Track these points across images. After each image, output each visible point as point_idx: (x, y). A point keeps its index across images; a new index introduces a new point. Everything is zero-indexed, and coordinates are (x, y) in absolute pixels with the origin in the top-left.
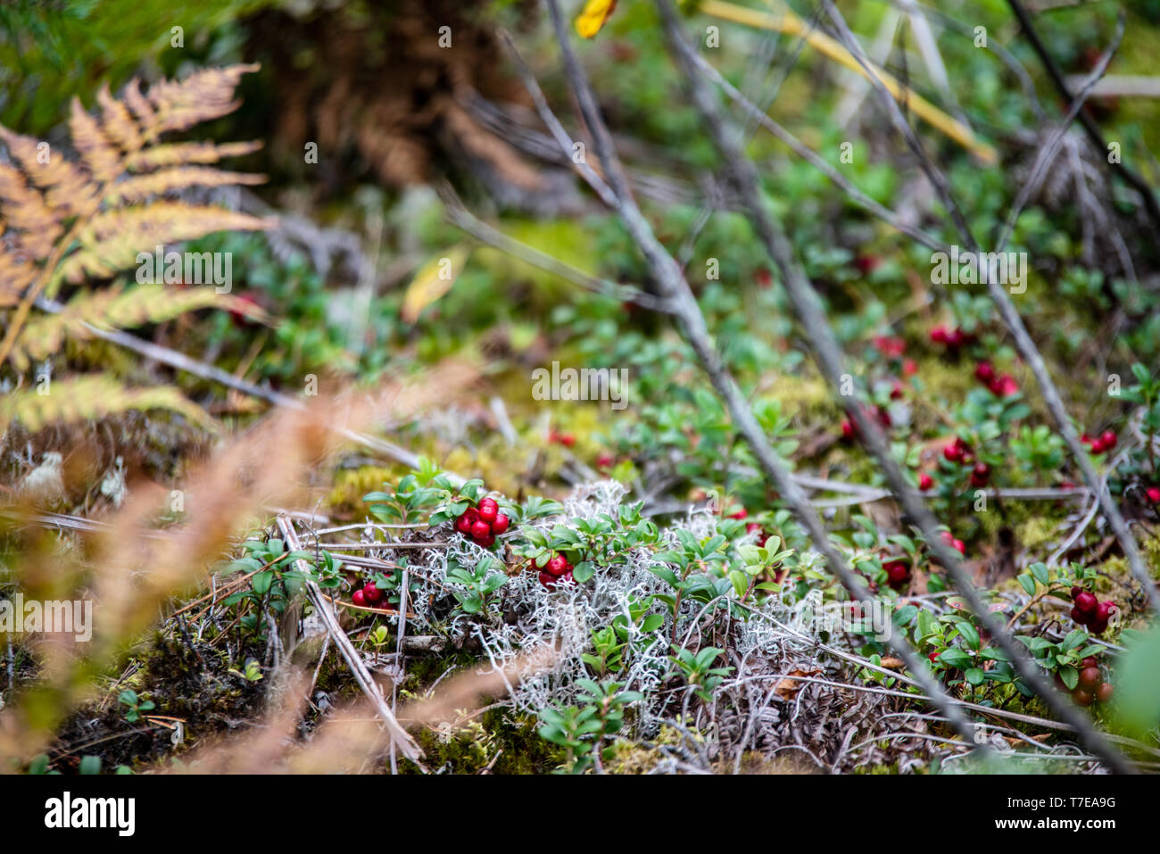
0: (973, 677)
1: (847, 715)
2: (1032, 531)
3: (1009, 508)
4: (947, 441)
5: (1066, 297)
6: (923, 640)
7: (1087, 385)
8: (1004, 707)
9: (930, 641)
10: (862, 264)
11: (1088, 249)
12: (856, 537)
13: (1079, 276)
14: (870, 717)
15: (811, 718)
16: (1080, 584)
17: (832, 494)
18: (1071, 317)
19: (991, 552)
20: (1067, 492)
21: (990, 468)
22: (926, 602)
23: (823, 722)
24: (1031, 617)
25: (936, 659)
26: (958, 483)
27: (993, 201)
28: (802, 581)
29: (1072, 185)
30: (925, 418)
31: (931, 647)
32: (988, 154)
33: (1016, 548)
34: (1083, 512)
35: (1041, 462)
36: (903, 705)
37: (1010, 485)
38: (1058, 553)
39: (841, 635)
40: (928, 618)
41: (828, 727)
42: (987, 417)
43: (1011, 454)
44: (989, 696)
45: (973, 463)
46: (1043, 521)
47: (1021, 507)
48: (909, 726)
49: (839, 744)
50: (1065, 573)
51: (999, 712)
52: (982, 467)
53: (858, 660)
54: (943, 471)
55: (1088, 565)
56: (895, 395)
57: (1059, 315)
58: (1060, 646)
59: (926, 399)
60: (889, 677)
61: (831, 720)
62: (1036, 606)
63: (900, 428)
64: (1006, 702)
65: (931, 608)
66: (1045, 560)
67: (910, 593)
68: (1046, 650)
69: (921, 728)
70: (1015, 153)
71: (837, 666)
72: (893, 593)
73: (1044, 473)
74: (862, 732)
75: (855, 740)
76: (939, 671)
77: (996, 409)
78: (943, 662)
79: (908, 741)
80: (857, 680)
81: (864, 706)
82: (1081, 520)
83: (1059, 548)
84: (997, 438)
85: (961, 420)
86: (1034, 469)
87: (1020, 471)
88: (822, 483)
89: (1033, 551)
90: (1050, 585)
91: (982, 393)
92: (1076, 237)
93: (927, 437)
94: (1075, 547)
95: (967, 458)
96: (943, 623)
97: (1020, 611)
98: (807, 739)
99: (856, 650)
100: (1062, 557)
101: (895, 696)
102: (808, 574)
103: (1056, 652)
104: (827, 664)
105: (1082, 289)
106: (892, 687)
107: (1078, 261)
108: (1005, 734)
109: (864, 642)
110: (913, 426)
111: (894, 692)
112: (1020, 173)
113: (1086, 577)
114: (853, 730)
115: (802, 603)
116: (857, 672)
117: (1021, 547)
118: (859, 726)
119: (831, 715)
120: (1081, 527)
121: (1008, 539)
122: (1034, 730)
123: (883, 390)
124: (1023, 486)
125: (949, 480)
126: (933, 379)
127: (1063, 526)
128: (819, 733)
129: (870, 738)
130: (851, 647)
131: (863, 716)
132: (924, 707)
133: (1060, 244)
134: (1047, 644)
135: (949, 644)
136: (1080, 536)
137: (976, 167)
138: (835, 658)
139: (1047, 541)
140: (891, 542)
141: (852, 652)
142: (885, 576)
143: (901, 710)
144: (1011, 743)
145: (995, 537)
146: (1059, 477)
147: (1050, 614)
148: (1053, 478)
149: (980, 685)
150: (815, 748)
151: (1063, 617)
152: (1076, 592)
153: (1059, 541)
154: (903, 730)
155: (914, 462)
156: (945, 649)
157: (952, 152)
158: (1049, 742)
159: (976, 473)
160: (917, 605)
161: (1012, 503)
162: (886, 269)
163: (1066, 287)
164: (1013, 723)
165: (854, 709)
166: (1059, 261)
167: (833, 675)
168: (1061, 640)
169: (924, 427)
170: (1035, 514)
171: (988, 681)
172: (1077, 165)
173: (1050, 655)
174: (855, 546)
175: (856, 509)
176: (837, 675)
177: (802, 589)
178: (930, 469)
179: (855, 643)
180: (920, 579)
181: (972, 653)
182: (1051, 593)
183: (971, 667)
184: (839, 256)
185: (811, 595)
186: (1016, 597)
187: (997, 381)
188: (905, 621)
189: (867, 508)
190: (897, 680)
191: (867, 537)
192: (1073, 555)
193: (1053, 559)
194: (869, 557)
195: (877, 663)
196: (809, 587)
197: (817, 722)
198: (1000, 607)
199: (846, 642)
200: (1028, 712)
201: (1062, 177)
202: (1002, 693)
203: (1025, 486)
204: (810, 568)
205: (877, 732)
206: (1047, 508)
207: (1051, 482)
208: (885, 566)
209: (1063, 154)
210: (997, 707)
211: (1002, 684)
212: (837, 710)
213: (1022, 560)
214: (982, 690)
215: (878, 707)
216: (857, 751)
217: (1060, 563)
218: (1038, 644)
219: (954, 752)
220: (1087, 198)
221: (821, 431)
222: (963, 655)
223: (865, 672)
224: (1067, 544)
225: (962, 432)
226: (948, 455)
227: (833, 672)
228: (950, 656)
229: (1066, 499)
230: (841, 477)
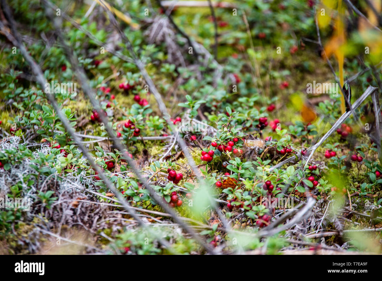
0: (136, 199)
1: (95, 212)
2: (154, 150)
3: (146, 143)
4: (126, 121)
5: (163, 73)
6: (119, 187)
7: (171, 102)
8: (146, 208)
9: (122, 187)
10: (96, 63)
11: (169, 57)
12: (96, 153)
13: (167, 66)
14: (103, 213)
15: (83, 214)
16: (170, 168)
17: (88, 139)
18: (165, 80)
19: (141, 157)
20: (165, 137)
21: (140, 130)
22: (120, 174)
23: (87, 215)
24: (154, 179)
25: (124, 193)
26: (129, 134)
27: (138, 42)
28: (79, 168)
29: (164, 36)
30: (118, 114)
31: (122, 189)
32: (136, 26)
33: (149, 156)
34: (170, 144)
35: (156, 128)
37: (146, 136)
38: (163, 157)
39: (92, 186)
40: (121, 180)
41: (89, 216)
42: (139, 113)
43: (147, 125)
44: (141, 205)
45: (134, 128)
46: (157, 147)
47: (150, 143)
48: (116, 216)
49: (92, 222)
50: (166, 164)
51: (145, 210)
52: (137, 130)
53: (98, 194)
54: (124, 131)
55: (172, 161)
56: (108, 106)
57: (160, 79)
58: (164, 188)
59: (118, 107)
60: (108, 199)
61: (90, 214)
62: (156, 175)
63: (110, 117)
64: (147, 207)
65: (121, 176)
66: (158, 160)
67: (115, 172)
68: (160, 190)
69: (119, 216)
70: (145, 26)
71: (91, 196)
72: (109, 172)
73: (157, 131)
74: (100, 218)
75: (98, 221)
76: (125, 197)
77: (141, 111)
78: (126, 194)
79: (115, 221)
80: (98, 201)
81: (101, 209)
82: (170, 146)
83: (163, 156)
84: (142, 120)
85: (130, 114)
86: (154, 130)
87: (149, 131)
88: (84, 136)
89: (154, 157)
90: (161, 168)
91: (137, 105)
92: (166, 53)
93: (119, 120)
94: (168, 155)
95: (132, 127)
96: (126, 182)
97: (151, 177)
98: (82, 221)
99: (97, 191)
100: (164, 159)
101: (111, 206)
102: (81, 166)
103: (163, 190)
104: (88, 195)
105: (168, 70)
106: (110, 203)
107: (166, 62)
108: (147, 218)
109: (100, 188)
110: (114, 116)
111: (110, 205)
112: (147, 32)
113: (172, 165)
114: (97, 217)
115: (79, 175)
116: (98, 199)
117: (151, 156)
118: (99, 216)
119: (90, 213)
120: (170, 149)
121: (145, 152)
122: (156, 216)
123: (105, 104)
124: (150, 135)
125: (126, 134)
126: (120, 100)
127: (164, 148)
128: (86, 218)
129: (103, 220)
130: (96, 190)
131: (100, 212)
132: (120, 209)
133: (160, 56)
134: (160, 188)
135: (128, 188)
136: (170, 152)
137: (132, 31)
138: (91, 194)
139: (159, 154)
140: (108, 155)
141: (96, 191)
142: (107, 166)
143: (113, 210)
144: (149, 220)
145: (142, 152)
146: (162, 133)
147: (161, 178)
148: (160, 133)
149: (138, 202)
150: (85, 223)
151: (165, 179)
152: (169, 170)
153: (163, 153)
154: (114, 217)
155: (115, 128)
156: (126, 190)
157: (124, 26)
158: (161, 220)
159: (135, 131)
160: (116, 175)
161: (147, 141)
162: (103, 64)
163: (163, 70)
164: (149, 214)
165: (97, 210)
166: (161, 62)
167: (90, 199)
168: (165, 186)
169: (117, 117)
170: (155, 145)
171: (141, 200)
172: (165, 30)
173: (161, 191)
174: (96, 156)
175: (96, 144)
176: (92, 199)
177: (79, 171)
178: (120, 131)
179: (97, 188)
180: (118, 168)
181: (136, 191)
182: (161, 171)
183: (135, 196)
184: (89, 61)
185: (82, 173)
186: (149, 172)
187: (141, 100)
188: (114, 181)
189: (99, 144)
190: (111, 201)
191: (100, 154)
192: (167, 158)
193: (161, 159)
194: (101, 160)
195: (105, 195)
196: (82, 170)
197: (85, 215)
198: (145, 176)
199: (94, 188)
200: (154, 210)
201: (161, 33)
202: (146, 204)
203: (151, 136)
204: (82, 164)
205: (105, 218)
206: (158, 143)
207: (160, 134)
208: (106, 163)
209: (161, 26)
210: (144, 208)
211: (146, 201)
212: (92, 211)
213: (151, 160)
214: (139, 203)
215: (105, 210)
216: (99, 224)
217: (163, 161)
218: (157, 188)
219: (131, 224)
220: (169, 41)
221: (84, 118)
222: (133, 192)
223: (101, 198)
224: (165, 154)
225: (131, 118)
226: (126, 126)
227: (90, 198)
228: (129, 192)
229: (165, 140)
230: (91, 134)
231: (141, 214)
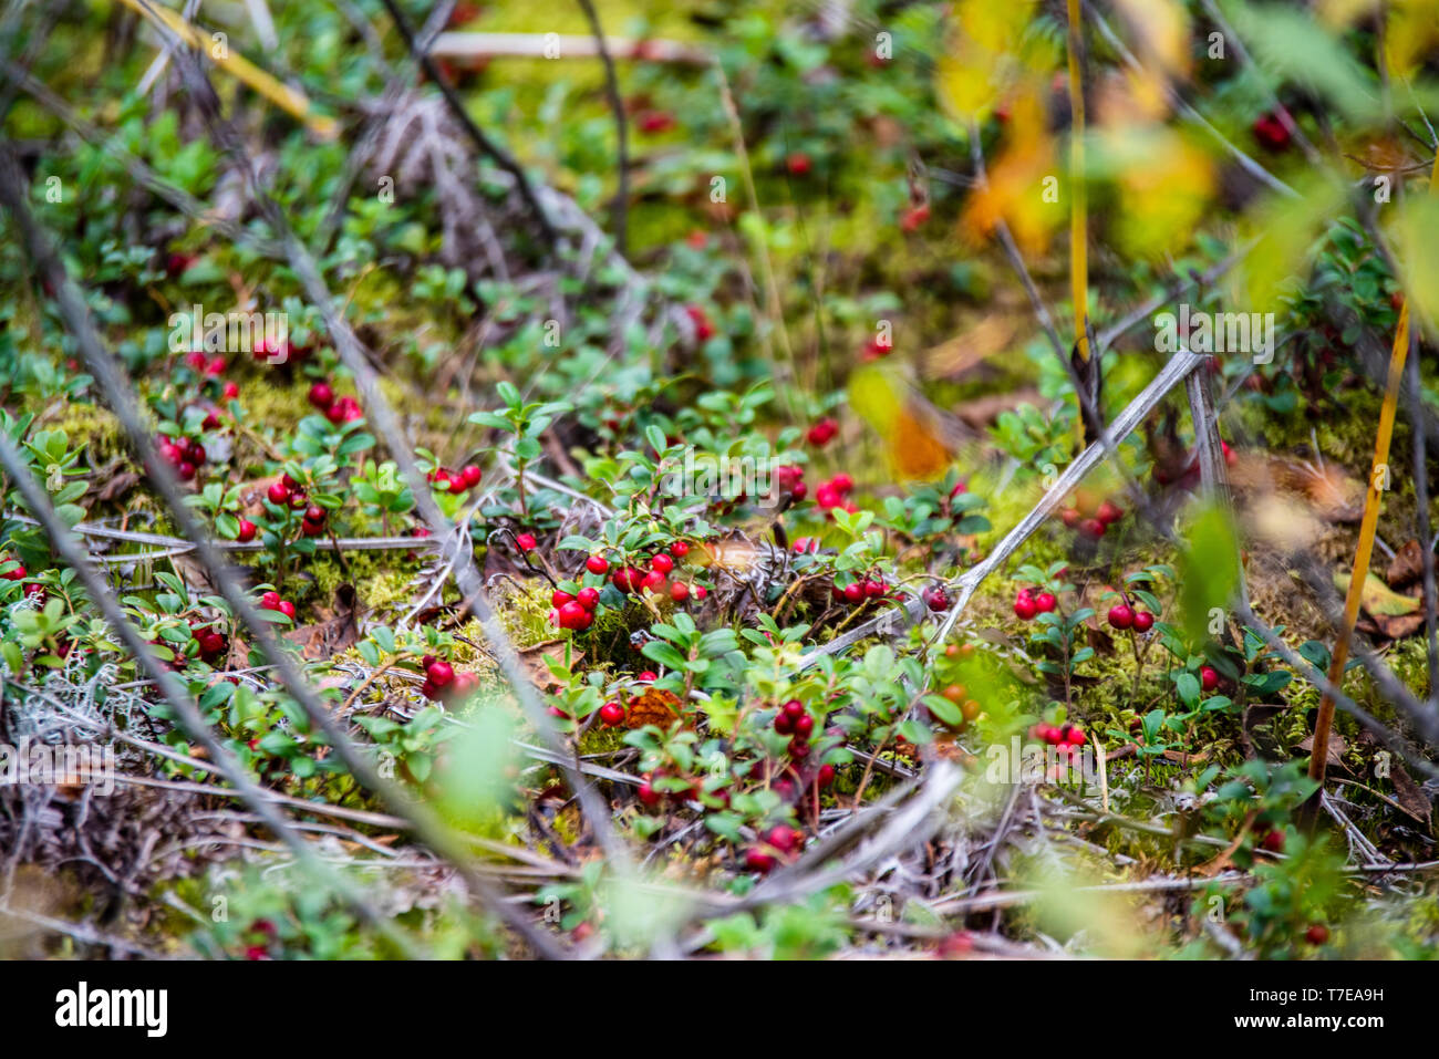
0: (301, 768)
1: (147, 816)
2: (378, 589)
3: (350, 560)
4: (274, 480)
5: (421, 301)
6: (240, 726)
7: (448, 409)
8: (340, 803)
9: (250, 725)
10: (173, 265)
11: (448, 242)
12: (160, 598)
13: (436, 275)
14: (175, 819)
15: (100, 822)
16: (432, 652)
17: (135, 547)
18: (428, 326)
19: (329, 615)
20: (421, 539)
21: (325, 510)
22: (246, 677)
23: (117, 826)
24: (374, 693)
25: (256, 746)
26: (287, 530)
27: (334, 185)
28: (92, 654)
29: (428, 163)
30: (250, 452)
31: (250, 732)
32: (327, 128)
33: (358, 608)
34: (440, 565)
35: (390, 504)
36: (217, 803)
37: (351, 534)
38: (410, 615)
39: (141, 718)
40: (247, 697)
41: (123, 832)
42: (325, 450)
43: (353, 493)
44: (323, 791)
45: (304, 506)
46: (391, 576)
47: (365, 560)
48: (222, 830)
49: (136, 852)
50: (415, 638)
51: (334, 810)
52: (315, 511)
53: (160, 750)
54: (269, 517)
55: (446, 628)
56: (210, 424)
57: (412, 325)
58: (407, 728)
59: (248, 428)
60: (199, 770)
61: (128, 824)
62: (381, 680)
63: (216, 464)
64: (343, 799)
65: (252, 684)
66: (394, 623)
67: (227, 667)
68: (391, 734)
69: (235, 833)
70: (356, 127)
71: (137, 757)
72: (205, 667)
73: (395, 519)
74: (165, 838)
75: (157, 847)
76: (261, 761)
77: (334, 440)
78: (265, 751)
79: (222, 848)
80: (160, 774)
81: (167, 806)
82: (437, 574)
83: (411, 608)
84: (335, 474)
85: (291, 452)
86: (381, 512)
87: (364, 516)
88: (121, 534)
89: (380, 613)
90: (396, 653)
91: (319, 420)
92: (435, 229)
93: (251, 475)
94: (431, 606)
95: (298, 500)
96: (265, 703)
97: (360, 686)
98: (98, 848)
99: (159, 737)
100: (415, 619)
101: (207, 794)
102: (100, 645)
103: (402, 735)
104: (124, 755)
105: (440, 289)
106: (204, 782)
107: (434, 258)
108: (341, 838)
109: (170, 727)
110: (232, 462)
111: (206, 789)
112: (364, 150)
113: (440, 643)
114: (153, 836)
115: (93, 680)
116: (159, 765)
117: (366, 607)
118: (162, 831)
119: (128, 818)
120: (438, 583)
121: (347, 596)
122: (376, 832)
123: (195, 417)
124: (366, 531)
125: (274, 527)
126: (259, 403)
127: (416, 581)
128: (112, 839)
129: (175, 845)
130: (154, 734)
131: (166, 818)
132: (239, 806)
133: (414, 237)
134: (393, 726)
135: (273, 728)
136: (436, 593)
137: (311, 144)
138: (134, 749)
139: (397, 601)
140: (202, 604)
141: (156, 741)
142: (197, 646)
143: (215, 808)
144: (348, 849)
145: (333, 596)
146: (411, 522)
147: (399, 690)
148: (405, 523)
149: (309, 778)
150: (107, 858)
151: (414, 693)
152: (428, 662)
153: (411, 599)
154: (215, 833)
155: (234, 506)
156: (264, 735)
157: (282, 127)
158: (394, 845)
159: (308, 517)
160: (235, 681)
161: (354, 554)
162: (202, 269)
163: (420, 290)
164: (351, 823)
165: (155, 810)
166: (415, 260)
167: (132, 769)
168: (408, 720)
169: (246, 463)
170: (382, 567)
171: (320, 772)
172: (433, 140)
173: (396, 739)
174: (159, 610)
175: (163, 565)
176: (138, 769)
177: (92, 663)
178: (253, 515)
179: (159, 729)
180: (239, 651)
181: (301, 739)
182: (397, 664)
183: (298, 755)
184: (141, 254)
185: (104, 671)
186: (357, 670)
187: (337, 402)
188: (222, 700)
189: (175, 563)
190: (209, 775)
191: (174, 599)
192: (428, 617)
193: (403, 622)
194: (175, 623)
195: (185, 753)
196: (101, 661)
197: (108, 827)
198: (335, 681)
199: (148, 728)
200: (371, 809)
201: (416, 154)
202: (338, 788)
203: (371, 535)
204: (103, 638)
205: (183, 837)
206: (396, 560)
207: (402, 528)
208: (195, 634)
209: (416, 127)
210: (331, 803)
211: (338, 776)
212: (134, 811)
213: (365, 623)
214: (313, 784)
215: (184, 808)
216: (159, 862)
217: (411, 628)
218: (379, 726)
219: (279, 861)
220: (447, 182)
221: (120, 469)
222: (288, 742)
223: (170, 764)
224: (420, 604)
225: (290, 467)
226: (274, 498)
227: (132, 765)
228: (272, 742)
229: (420, 549)
230: (145, 526)
231: (319, 822)
